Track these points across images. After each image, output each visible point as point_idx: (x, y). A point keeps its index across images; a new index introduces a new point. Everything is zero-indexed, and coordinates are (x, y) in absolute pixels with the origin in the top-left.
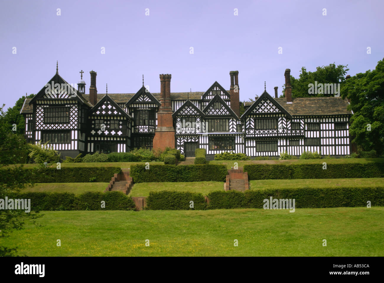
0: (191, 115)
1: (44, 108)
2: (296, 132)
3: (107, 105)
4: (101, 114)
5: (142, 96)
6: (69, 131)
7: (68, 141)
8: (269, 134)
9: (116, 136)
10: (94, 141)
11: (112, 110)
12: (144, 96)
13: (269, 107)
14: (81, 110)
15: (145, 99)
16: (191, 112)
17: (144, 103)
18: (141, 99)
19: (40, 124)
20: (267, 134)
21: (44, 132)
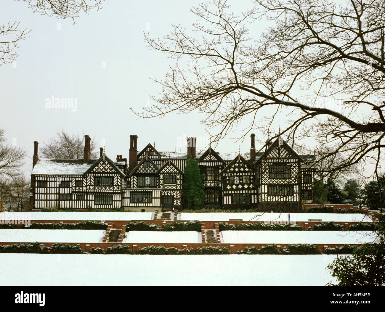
2: (79, 188)
5: (209, 156)
8: (102, 190)
12: (210, 156)
13: (102, 168)
15: (211, 158)
17: (211, 161)
20: (101, 190)
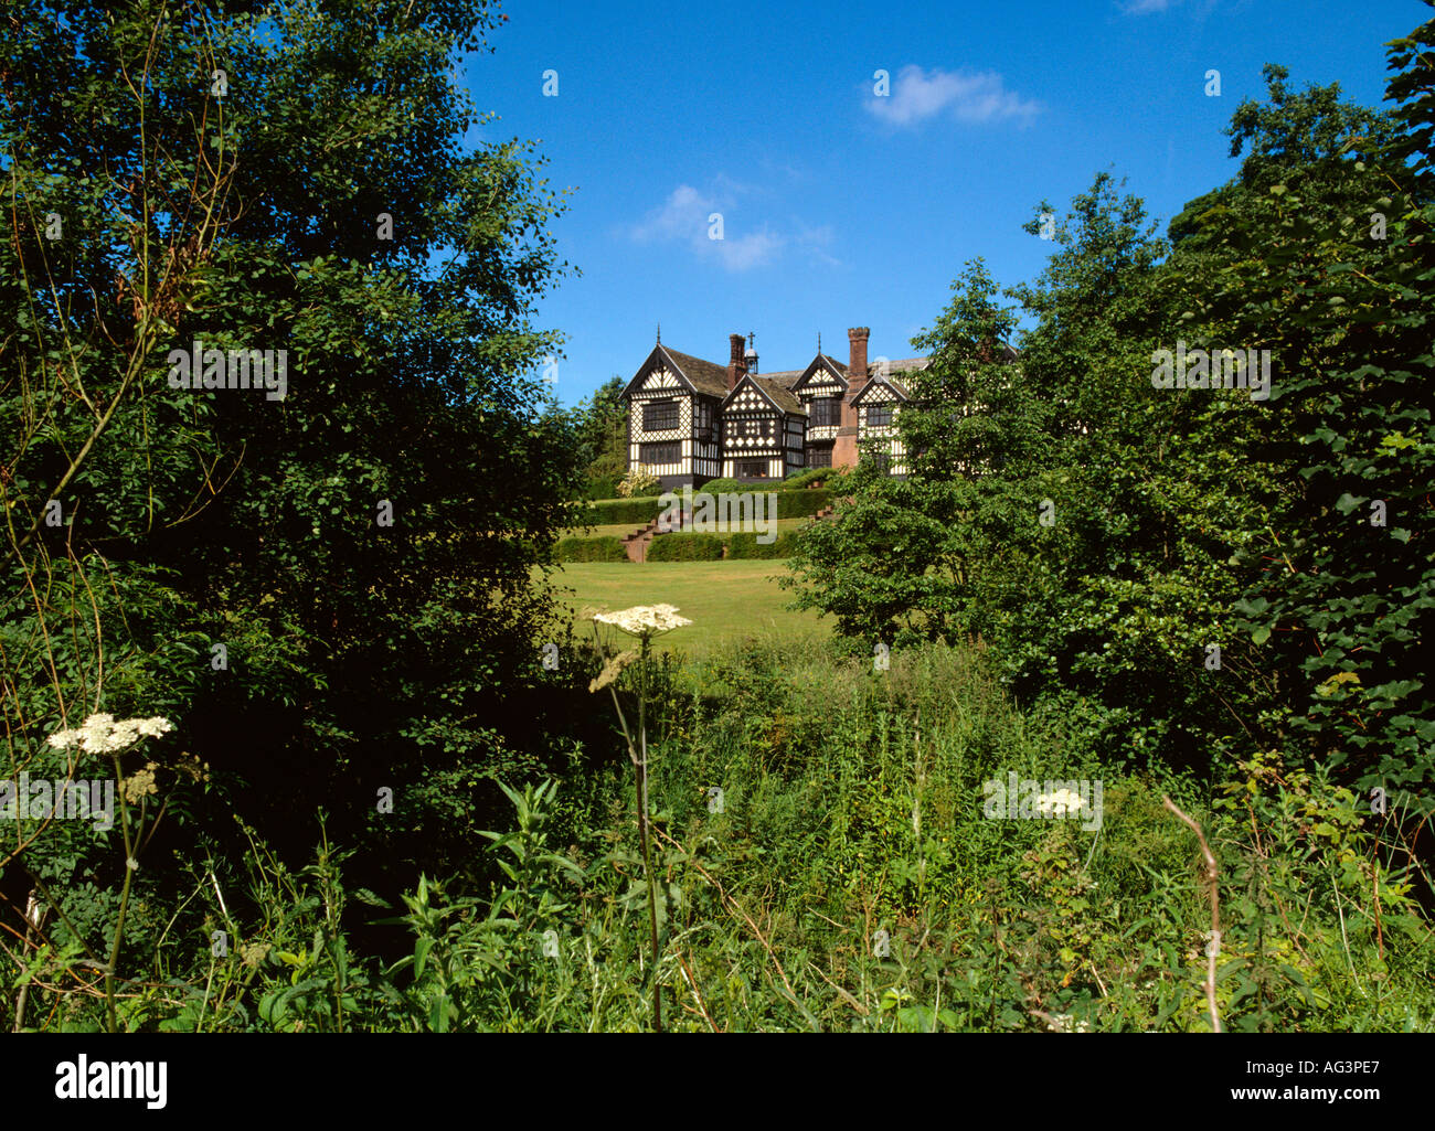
0: (883, 402)
1: (643, 406)
3: (748, 392)
4: (739, 409)
6: (678, 442)
7: (675, 458)
9: (765, 448)
10: (733, 458)
11: (756, 402)
14: (700, 405)
16: (882, 396)
17: (822, 385)
18: (816, 378)
19: (639, 434)
21: (643, 445)
